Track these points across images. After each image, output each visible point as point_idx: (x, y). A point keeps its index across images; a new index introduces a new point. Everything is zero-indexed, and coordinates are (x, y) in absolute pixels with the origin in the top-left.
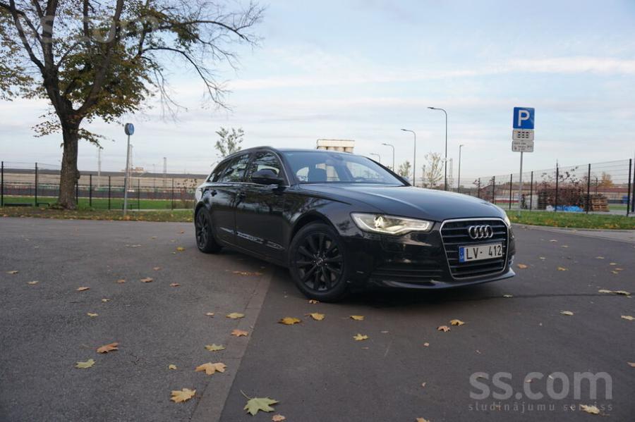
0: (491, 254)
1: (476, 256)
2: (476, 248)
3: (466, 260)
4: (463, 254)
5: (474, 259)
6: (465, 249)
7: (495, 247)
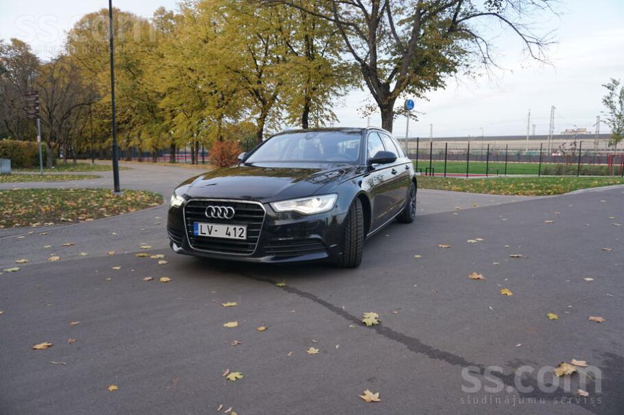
0: (229, 235)
1: (210, 233)
2: (210, 225)
3: (200, 234)
4: (197, 229)
5: (208, 235)
6: (199, 225)
7: (235, 229)
